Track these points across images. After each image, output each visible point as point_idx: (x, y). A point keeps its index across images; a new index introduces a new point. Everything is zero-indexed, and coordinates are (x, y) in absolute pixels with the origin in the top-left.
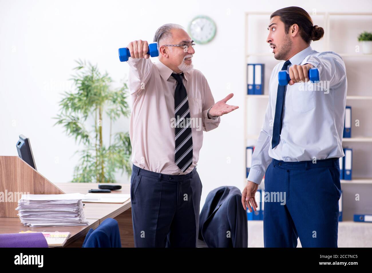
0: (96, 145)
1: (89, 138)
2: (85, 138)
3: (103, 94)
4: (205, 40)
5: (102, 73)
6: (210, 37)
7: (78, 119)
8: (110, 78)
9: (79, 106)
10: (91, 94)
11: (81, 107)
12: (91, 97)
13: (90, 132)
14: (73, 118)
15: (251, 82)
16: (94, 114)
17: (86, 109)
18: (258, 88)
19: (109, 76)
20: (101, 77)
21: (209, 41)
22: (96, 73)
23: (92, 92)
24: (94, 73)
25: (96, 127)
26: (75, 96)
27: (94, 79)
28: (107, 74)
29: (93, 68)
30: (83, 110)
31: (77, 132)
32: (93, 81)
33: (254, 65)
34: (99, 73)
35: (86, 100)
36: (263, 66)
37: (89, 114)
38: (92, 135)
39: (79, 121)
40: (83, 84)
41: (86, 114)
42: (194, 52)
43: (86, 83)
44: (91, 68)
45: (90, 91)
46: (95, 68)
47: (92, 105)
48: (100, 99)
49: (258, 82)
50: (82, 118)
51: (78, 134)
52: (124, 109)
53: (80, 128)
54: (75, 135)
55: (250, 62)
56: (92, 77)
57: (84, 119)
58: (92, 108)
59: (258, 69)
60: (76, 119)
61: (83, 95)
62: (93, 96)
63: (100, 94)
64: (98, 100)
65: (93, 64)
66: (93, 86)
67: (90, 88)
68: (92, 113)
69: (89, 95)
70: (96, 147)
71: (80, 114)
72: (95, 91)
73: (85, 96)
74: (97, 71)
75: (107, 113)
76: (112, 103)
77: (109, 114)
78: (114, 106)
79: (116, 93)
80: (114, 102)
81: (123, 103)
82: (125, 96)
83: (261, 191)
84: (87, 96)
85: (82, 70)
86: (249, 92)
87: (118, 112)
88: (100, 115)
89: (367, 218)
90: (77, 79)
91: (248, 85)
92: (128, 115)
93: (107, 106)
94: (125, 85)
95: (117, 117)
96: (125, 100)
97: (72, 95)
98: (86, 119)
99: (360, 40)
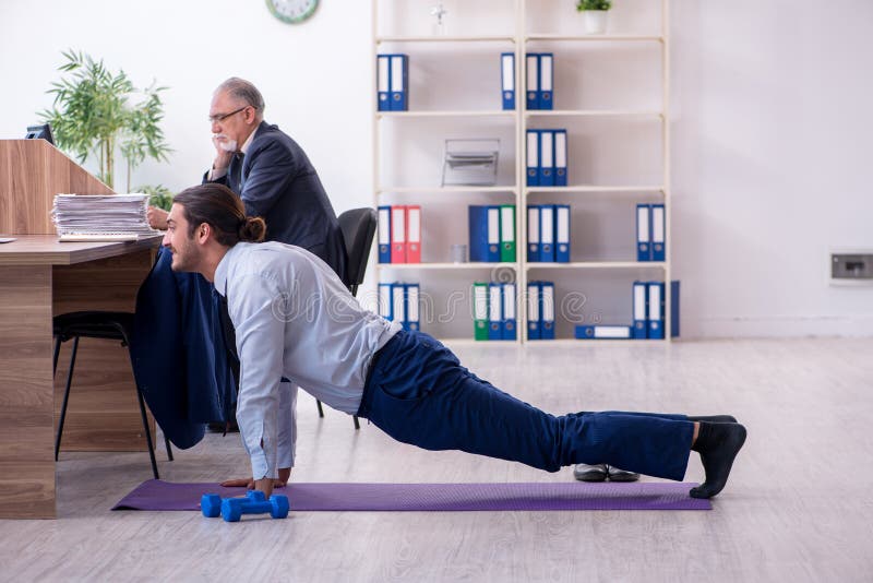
3: (115, 116)
4: (299, 15)
5: (115, 75)
6: (307, 9)
8: (128, 83)
9: (72, 136)
10: (94, 115)
11: (75, 138)
12: (92, 120)
15: (384, 88)
16: (99, 152)
17: (84, 143)
18: (397, 98)
19: (126, 79)
20: (112, 81)
21: (307, 17)
22: (102, 76)
23: (96, 111)
24: (98, 75)
26: (63, 117)
27: (97, 87)
28: (123, 77)
29: (94, 66)
32: (95, 90)
33: (390, 57)
34: (109, 75)
35: (84, 125)
36: (405, 59)
37: (89, 150)
40: (77, 96)
41: (84, 152)
43: (83, 93)
44: (92, 68)
45: (91, 108)
46: (98, 66)
47: (94, 135)
48: (110, 124)
49: (397, 86)
52: (156, 143)
55: (380, 53)
56: (95, 84)
58: (95, 141)
59: (397, 63)
61: (77, 117)
62: (96, 117)
63: (109, 114)
64: (106, 125)
65: (96, 61)
66: (98, 98)
67: (90, 103)
68: (94, 151)
69: (90, 116)
72: (101, 108)
73: (82, 119)
74: (104, 72)
75: (122, 149)
76: (131, 131)
77: (126, 152)
78: (135, 138)
79: (138, 112)
80: (134, 129)
81: (151, 131)
82: (156, 116)
83: (406, 287)
84: (85, 119)
85: (75, 70)
86: (381, 106)
87: (143, 148)
88: (108, 154)
89: (599, 332)
90: (63, 90)
91: (379, 94)
92: (159, 155)
93: (122, 137)
94: (155, 97)
95: (138, 159)
96: (157, 124)
97: (58, 117)
98: (84, 160)
99: (580, 8)
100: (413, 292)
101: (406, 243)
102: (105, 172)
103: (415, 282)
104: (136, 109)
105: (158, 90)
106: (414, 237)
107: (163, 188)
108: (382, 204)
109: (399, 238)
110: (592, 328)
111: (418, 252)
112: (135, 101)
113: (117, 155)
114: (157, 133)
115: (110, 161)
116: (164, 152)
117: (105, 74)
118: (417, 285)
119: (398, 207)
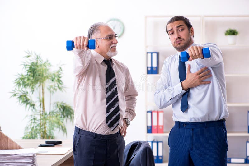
0: (40, 111)
1: (35, 106)
2: (32, 107)
3: (45, 75)
5: (44, 60)
7: (27, 93)
8: (49, 64)
9: (28, 83)
10: (36, 75)
11: (29, 84)
12: (36, 78)
13: (36, 102)
14: (23, 92)
15: (150, 65)
16: (39, 89)
17: (33, 86)
18: (154, 69)
19: (49, 62)
20: (43, 63)
22: (40, 60)
23: (37, 74)
24: (38, 60)
25: (40, 99)
26: (25, 76)
27: (38, 65)
28: (48, 61)
29: (37, 56)
30: (31, 87)
31: (26, 102)
32: (37, 66)
33: (152, 53)
34: (42, 60)
35: (33, 79)
36: (158, 54)
37: (35, 89)
38: (37, 104)
39: (28, 94)
40: (31, 68)
41: (33, 90)
42: (117, 42)
43: (33, 67)
44: (36, 57)
45: (35, 73)
46: (38, 56)
47: (37, 83)
48: (43, 78)
49: (155, 65)
50: (30, 92)
51: (27, 104)
52: (60, 85)
53: (29, 100)
54: (25, 104)
55: (148, 51)
56: (37, 63)
57: (31, 93)
58: (38, 85)
59: (155, 56)
60: (26, 93)
61: (30, 76)
62: (37, 76)
63: (43, 75)
64: (41, 79)
65: (38, 54)
66: (38, 69)
67: (35, 71)
68: (37, 89)
69: (35, 75)
70: (40, 112)
71: (28, 89)
72: (39, 72)
73: (32, 76)
74: (41, 58)
75: (48, 88)
76: (51, 81)
77: (49, 89)
78: (52, 84)
79: (54, 74)
80: (53, 80)
81: (59, 81)
82: (60, 76)
83: (158, 143)
84: (33, 76)
85: (29, 58)
86: (148, 72)
87: (56, 88)
88: (43, 90)
89: (233, 160)
90: (26, 64)
91: (148, 67)
92: (63, 90)
93: (48, 83)
94: (61, 68)
95: (55, 91)
96: (61, 79)
97: (22, 76)
98: (33, 93)
99: (226, 34)
100: (160, 144)
101: (158, 126)
102: (41, 96)
103: (161, 140)
104: (53, 73)
105: (62, 65)
106: (161, 123)
107: (64, 102)
108: (148, 110)
109: (155, 124)
110: (230, 159)
111: (162, 129)
112: (53, 70)
113: (46, 90)
114: (61, 82)
115: (43, 93)
116: (64, 89)
117: (41, 60)
118: (162, 142)
119: (154, 111)
